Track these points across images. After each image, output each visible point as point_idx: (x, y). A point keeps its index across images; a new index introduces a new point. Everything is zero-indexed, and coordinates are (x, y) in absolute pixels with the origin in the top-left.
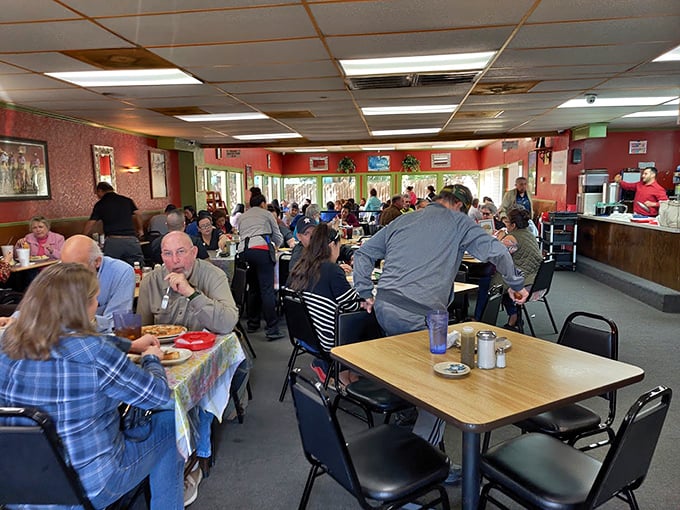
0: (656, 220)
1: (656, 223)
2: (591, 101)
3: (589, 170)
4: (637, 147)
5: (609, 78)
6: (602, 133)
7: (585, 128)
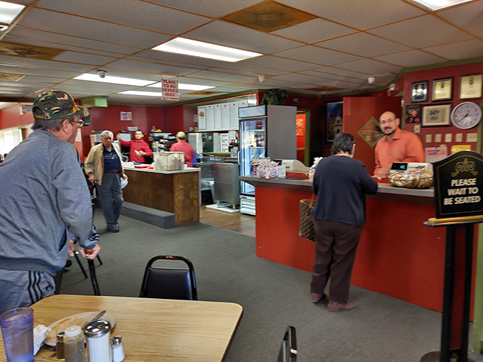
0: (152, 165)
1: (152, 168)
2: (103, 76)
3: (98, 130)
4: (126, 116)
5: (119, 59)
6: (104, 104)
7: (91, 99)
